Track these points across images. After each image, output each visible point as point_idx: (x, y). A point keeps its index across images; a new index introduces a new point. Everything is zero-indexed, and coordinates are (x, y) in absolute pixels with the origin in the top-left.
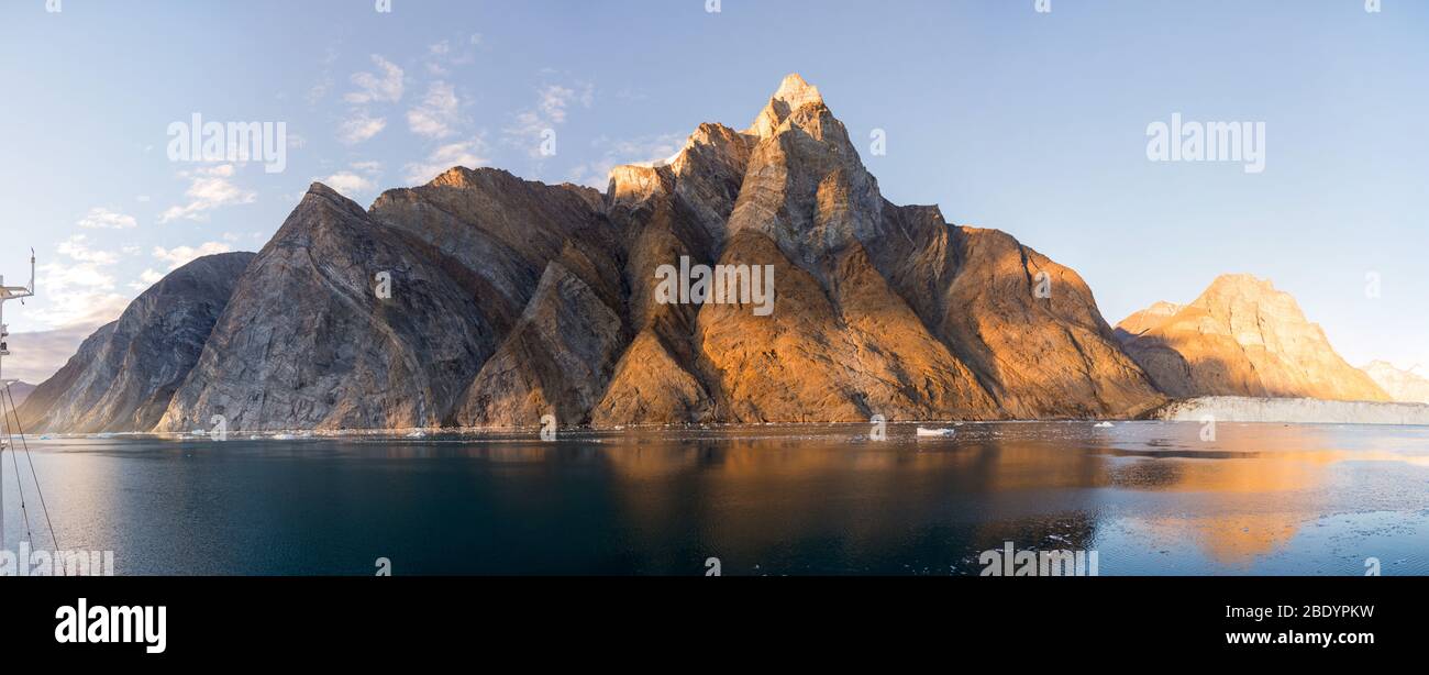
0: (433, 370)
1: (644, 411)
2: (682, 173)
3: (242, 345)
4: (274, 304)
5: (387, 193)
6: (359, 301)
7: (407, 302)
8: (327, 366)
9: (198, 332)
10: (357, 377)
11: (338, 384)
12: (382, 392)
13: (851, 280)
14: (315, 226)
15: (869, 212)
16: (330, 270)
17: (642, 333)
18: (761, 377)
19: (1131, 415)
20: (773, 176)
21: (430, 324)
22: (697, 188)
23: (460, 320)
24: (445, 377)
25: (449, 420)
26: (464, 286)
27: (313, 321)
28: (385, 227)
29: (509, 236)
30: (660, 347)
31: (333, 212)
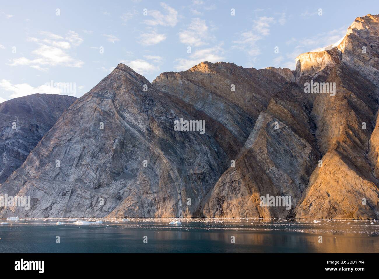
0: (188, 179)
1: (335, 210)
2: (346, 50)
4: (86, 131)
5: (164, 74)
6: (143, 134)
8: (118, 174)
9: (26, 144)
10: (138, 182)
11: (125, 186)
12: (154, 193)
14: (118, 88)
16: (126, 114)
17: (327, 154)
21: (187, 150)
23: (205, 148)
24: (196, 183)
25: (197, 213)
27: (112, 144)
28: (162, 92)
29: (235, 99)
30: (343, 163)
31: (130, 81)
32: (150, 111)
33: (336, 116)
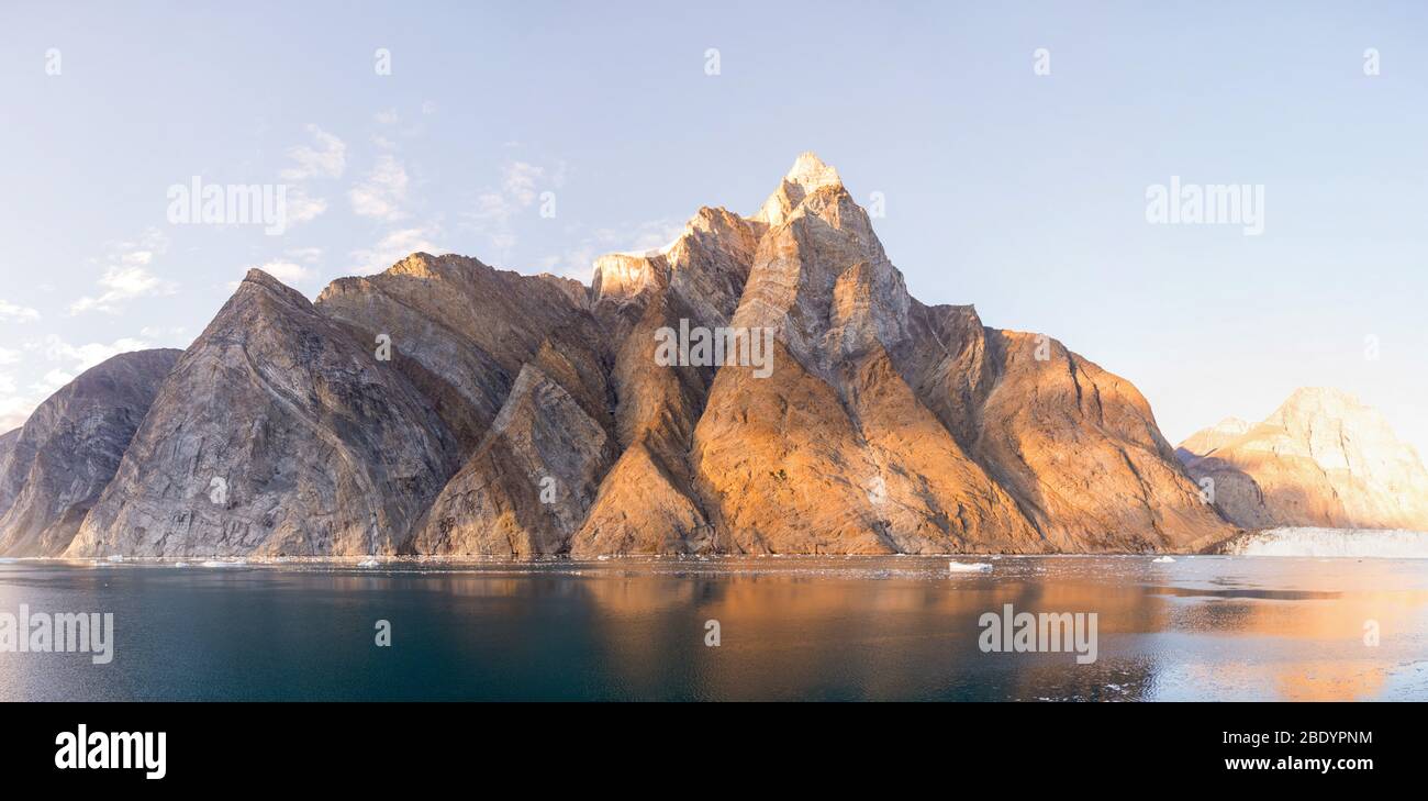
0: (387, 488)
1: (632, 539)
2: (679, 265)
3: (166, 456)
4: (204, 409)
5: (337, 282)
6: (302, 407)
7: (358, 409)
8: (265, 483)
9: (116, 442)
10: (299, 496)
11: (277, 503)
12: (329, 513)
13: (873, 391)
14: (253, 319)
15: (895, 312)
16: (270, 372)
17: (630, 448)
18: (768, 502)
19: (1195, 549)
20: (784, 269)
21: (385, 435)
22: (696, 282)
23: (419, 430)
24: (402, 496)
25: (406, 547)
26: (424, 390)
27: (249, 430)
28: (334, 321)
29: (478, 334)
30: (652, 465)
31: (273, 303)
32: (314, 361)
33: (650, 384)
